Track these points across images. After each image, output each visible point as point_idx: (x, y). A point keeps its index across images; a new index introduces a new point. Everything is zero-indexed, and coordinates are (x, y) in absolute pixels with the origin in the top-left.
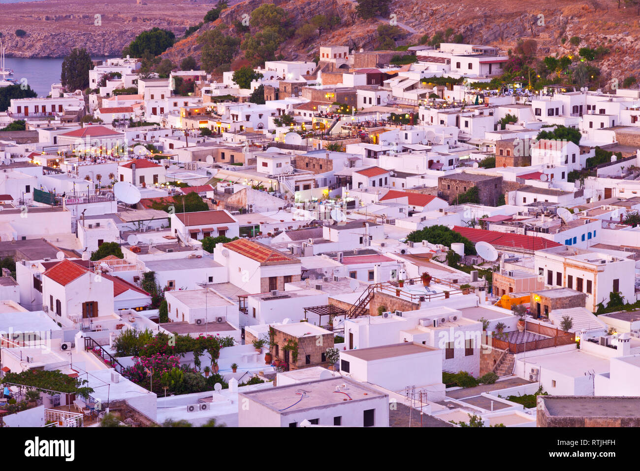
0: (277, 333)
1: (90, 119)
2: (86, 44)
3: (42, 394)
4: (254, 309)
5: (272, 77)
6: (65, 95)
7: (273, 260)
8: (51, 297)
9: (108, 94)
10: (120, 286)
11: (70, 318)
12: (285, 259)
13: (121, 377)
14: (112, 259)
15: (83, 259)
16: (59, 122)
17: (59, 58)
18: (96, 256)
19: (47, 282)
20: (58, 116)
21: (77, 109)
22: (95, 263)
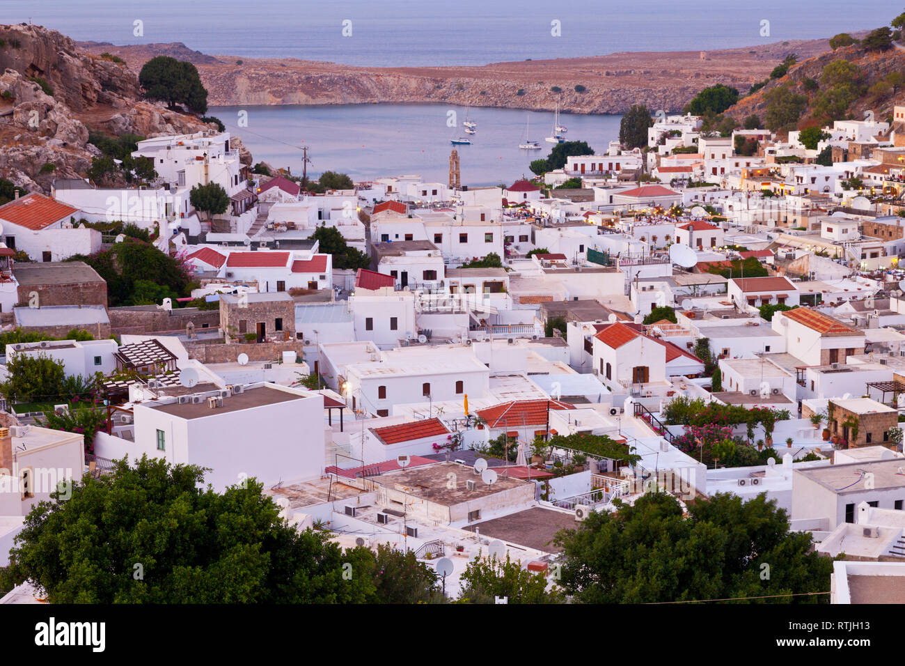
0: (837, 408)
1: (648, 178)
2: (646, 100)
3: (589, 459)
4: (813, 382)
5: (841, 138)
6: (623, 153)
7: (835, 331)
8: (602, 360)
9: (667, 153)
10: (673, 352)
11: (620, 382)
12: (848, 330)
13: (670, 446)
14: (666, 324)
15: (635, 322)
16: (616, 180)
17: (618, 114)
18: (650, 320)
19: (598, 345)
20: (615, 174)
21: (635, 167)
22: (648, 327)
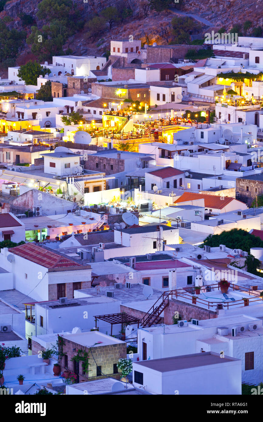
0: (66, 343)
4: (41, 318)
5: (60, 73)
7: (61, 265)
12: (74, 264)
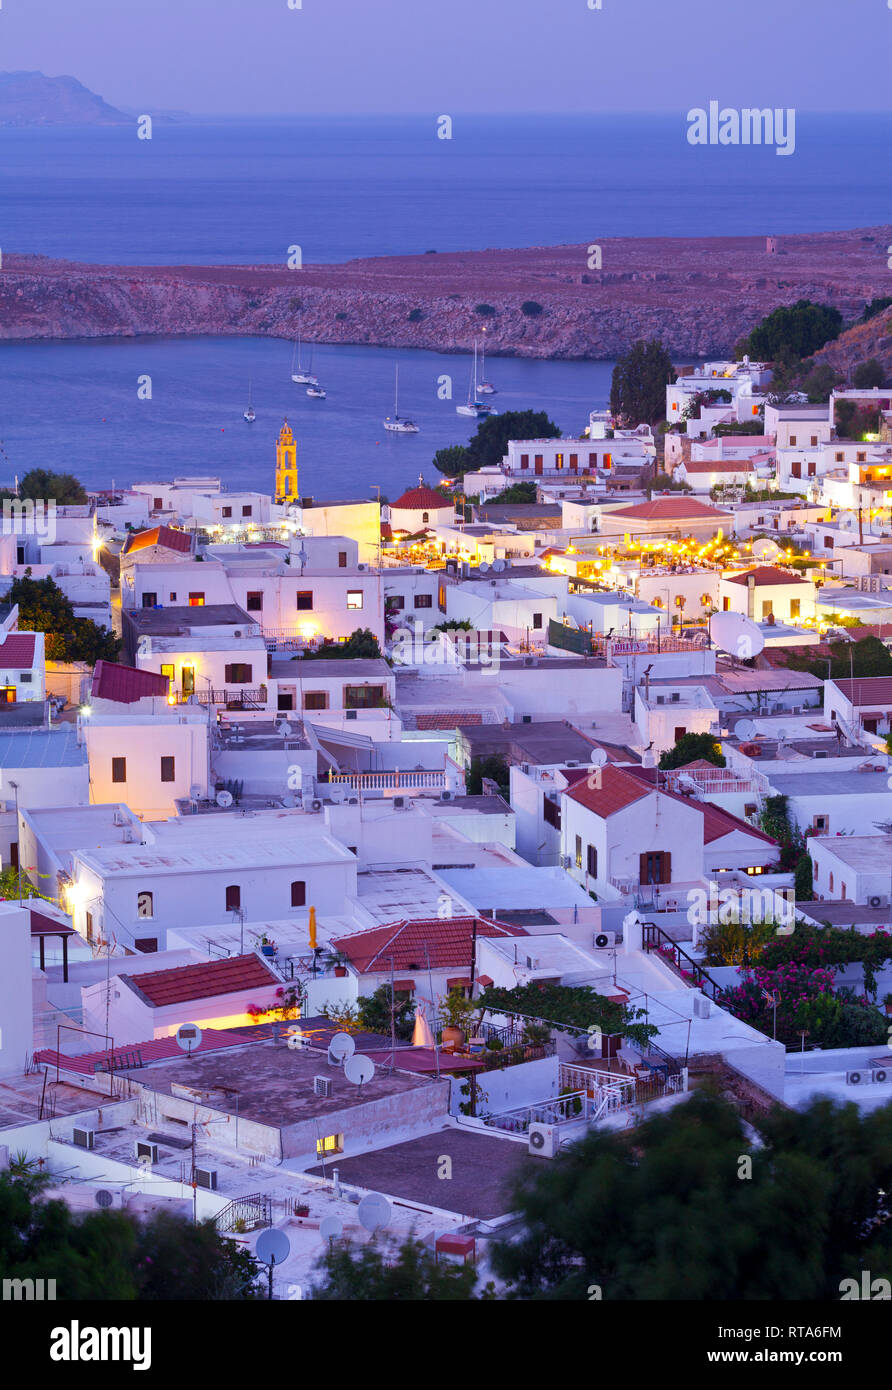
1: (667, 484)
2: (661, 332)
3: (554, 1034)
6: (617, 434)
8: (579, 840)
9: (702, 434)
10: (718, 822)
11: (614, 883)
13: (714, 1007)
14: (702, 767)
15: (644, 765)
16: (604, 488)
17: (606, 359)
18: (671, 761)
19: (570, 809)
20: (602, 476)
21: (639, 462)
22: (669, 774)
